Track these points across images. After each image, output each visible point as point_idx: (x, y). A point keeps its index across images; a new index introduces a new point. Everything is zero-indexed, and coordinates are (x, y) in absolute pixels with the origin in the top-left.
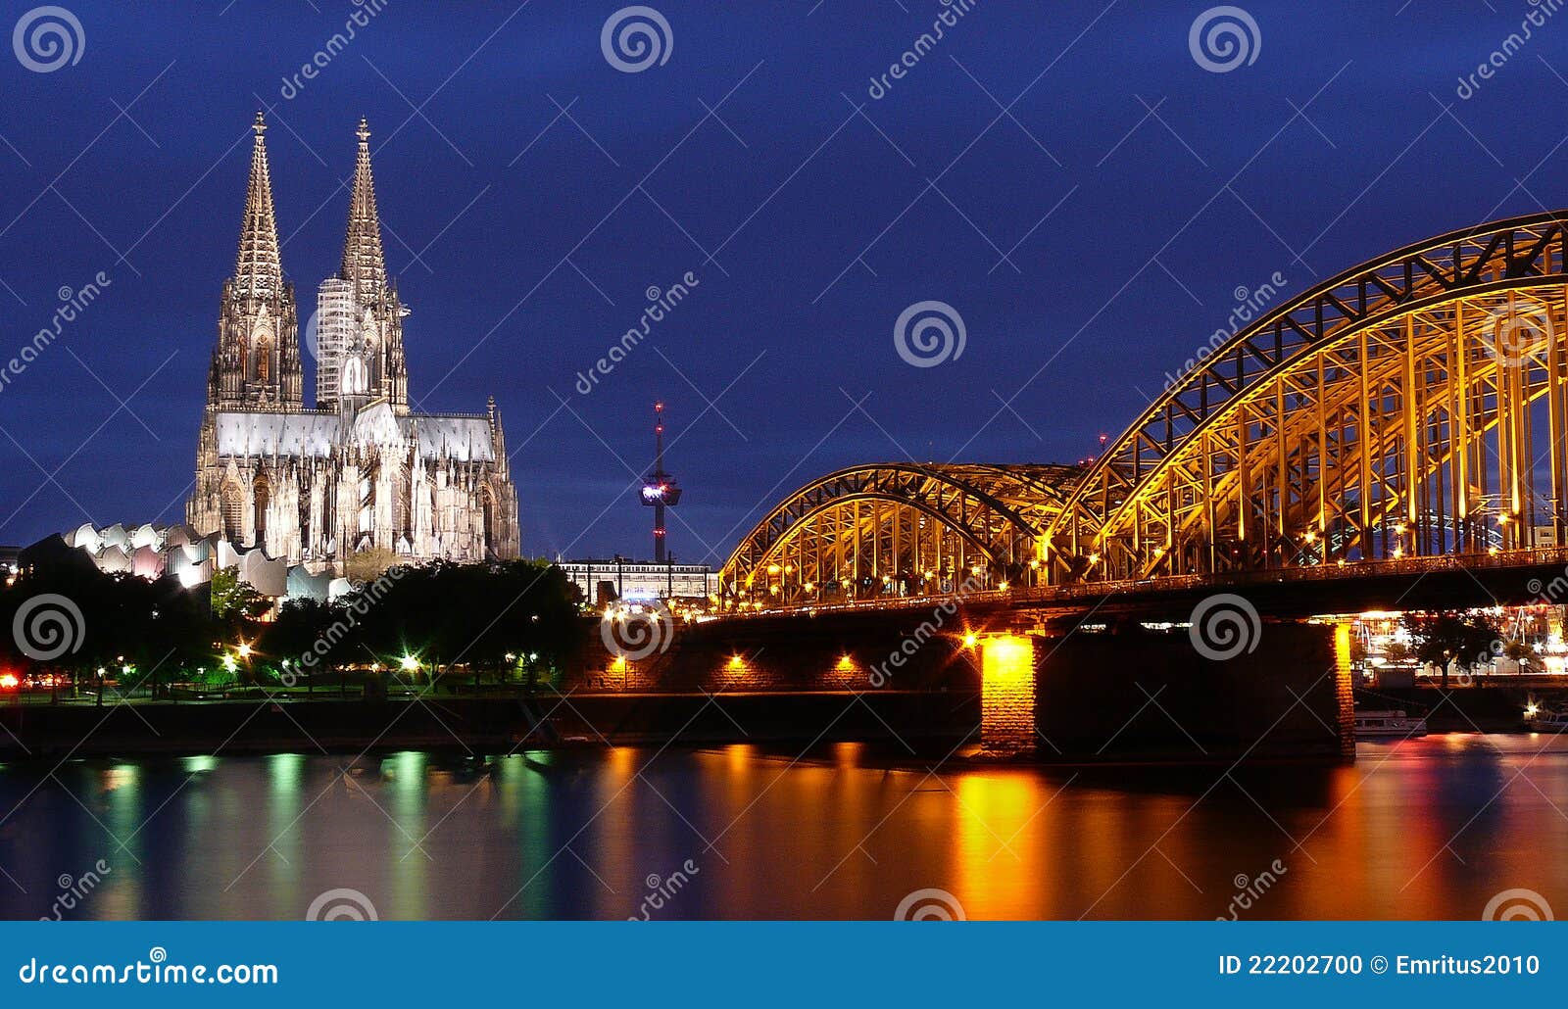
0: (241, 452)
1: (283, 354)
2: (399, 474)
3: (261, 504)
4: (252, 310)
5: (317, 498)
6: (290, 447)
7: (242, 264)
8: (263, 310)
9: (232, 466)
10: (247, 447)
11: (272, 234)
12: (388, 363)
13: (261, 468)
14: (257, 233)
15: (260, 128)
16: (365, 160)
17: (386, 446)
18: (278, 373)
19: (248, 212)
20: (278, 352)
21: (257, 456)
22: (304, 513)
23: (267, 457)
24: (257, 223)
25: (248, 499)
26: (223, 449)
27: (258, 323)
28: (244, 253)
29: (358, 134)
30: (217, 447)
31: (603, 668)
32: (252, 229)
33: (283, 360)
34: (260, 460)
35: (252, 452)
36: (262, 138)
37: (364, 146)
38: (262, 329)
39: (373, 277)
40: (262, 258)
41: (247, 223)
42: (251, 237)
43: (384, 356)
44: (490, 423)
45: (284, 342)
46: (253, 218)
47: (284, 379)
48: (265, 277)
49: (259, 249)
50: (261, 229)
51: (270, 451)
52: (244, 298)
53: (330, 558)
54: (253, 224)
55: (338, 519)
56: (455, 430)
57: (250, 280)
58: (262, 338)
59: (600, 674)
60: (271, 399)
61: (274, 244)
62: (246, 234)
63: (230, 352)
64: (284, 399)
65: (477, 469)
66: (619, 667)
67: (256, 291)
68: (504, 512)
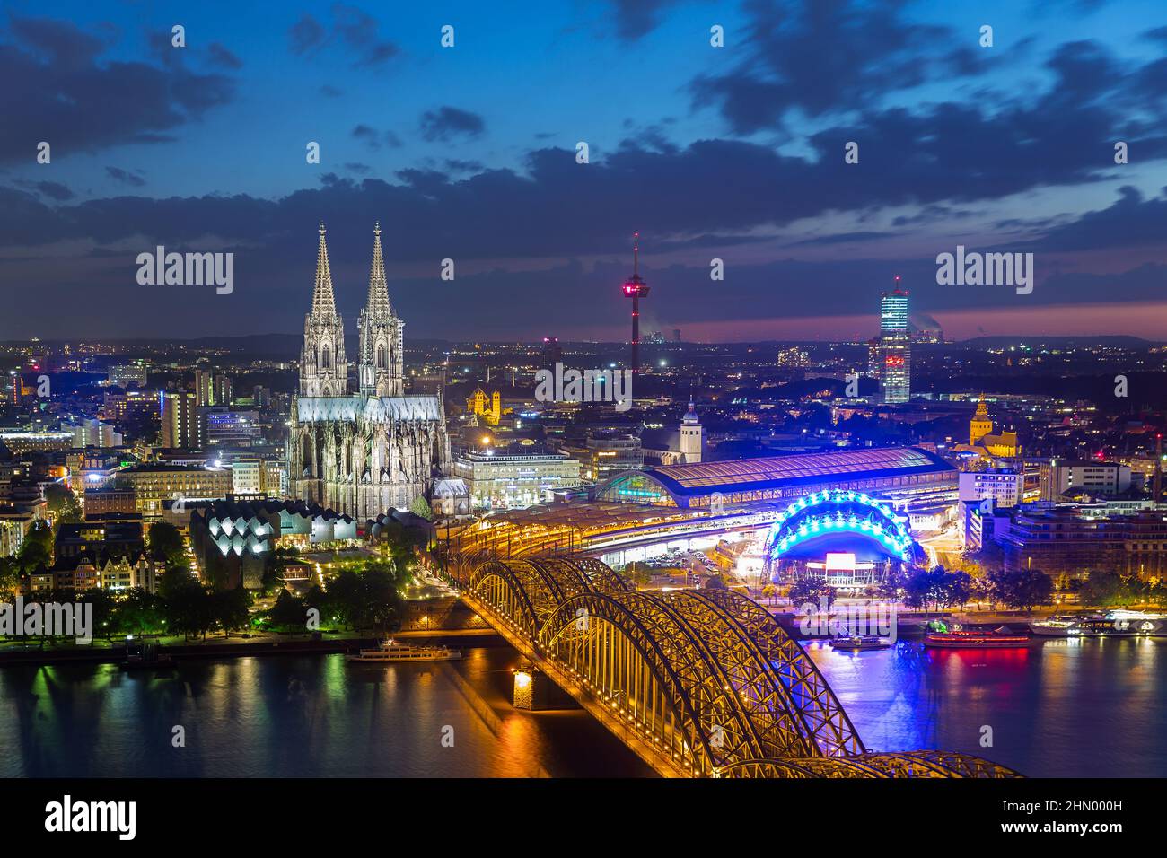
0: (310, 419)
1: (337, 352)
3: (320, 448)
4: (320, 331)
5: (344, 451)
6: (335, 416)
7: (315, 306)
8: (326, 331)
9: (306, 427)
10: (313, 417)
11: (330, 289)
12: (392, 356)
13: (319, 427)
14: (322, 289)
15: (322, 232)
16: (378, 244)
18: (334, 363)
19: (317, 278)
20: (334, 353)
21: (319, 422)
22: (338, 457)
23: (323, 421)
24: (322, 283)
25: (315, 445)
26: (301, 419)
27: (323, 338)
28: (315, 299)
29: (374, 231)
30: (297, 417)
32: (319, 287)
33: (336, 356)
34: (320, 424)
35: (316, 419)
36: (324, 237)
37: (378, 238)
38: (326, 340)
39: (384, 310)
40: (325, 302)
41: (317, 283)
42: (319, 292)
43: (389, 353)
44: (438, 399)
45: (337, 346)
46: (320, 280)
47: (337, 367)
48: (327, 312)
49: (324, 298)
50: (324, 287)
51: (325, 418)
52: (316, 324)
53: (350, 483)
54: (320, 284)
55: (354, 464)
56: (420, 404)
57: (319, 316)
58: (326, 345)
59: (417, 623)
60: (331, 378)
61: (331, 294)
62: (317, 289)
63: (310, 354)
64: (337, 378)
65: (430, 425)
66: (425, 619)
67: (322, 321)
68: (444, 449)
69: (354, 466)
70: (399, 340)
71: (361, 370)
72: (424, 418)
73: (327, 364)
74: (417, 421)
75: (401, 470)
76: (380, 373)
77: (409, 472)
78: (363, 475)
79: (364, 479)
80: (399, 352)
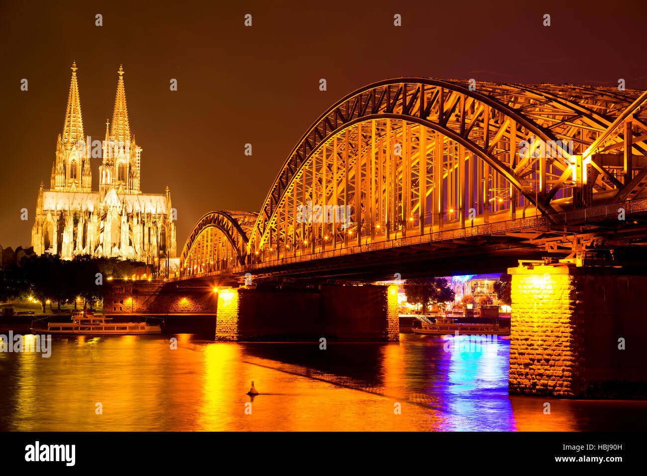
0: (53, 208)
1: (83, 166)
2: (117, 219)
3: (60, 231)
4: (69, 148)
6: (76, 206)
7: (66, 128)
8: (74, 149)
9: (49, 215)
10: (56, 207)
11: (80, 116)
12: (130, 172)
13: (62, 215)
14: (72, 115)
15: (74, 69)
16: (121, 83)
17: (112, 207)
18: (81, 175)
19: (69, 105)
20: (81, 166)
21: (61, 211)
22: (75, 234)
23: (65, 211)
24: (72, 110)
25: (55, 229)
26: (45, 208)
27: (72, 154)
28: (66, 123)
29: (118, 72)
30: (42, 206)
31: (122, 302)
32: (70, 113)
33: (82, 170)
34: (62, 213)
35: (59, 209)
36: (75, 73)
37: (121, 78)
38: (74, 156)
39: (124, 135)
40: (74, 126)
41: (68, 110)
42: (69, 117)
43: (128, 169)
44: (167, 198)
45: (83, 162)
46: (71, 108)
47: (83, 178)
48: (75, 134)
49: (73, 122)
50: (74, 113)
51: (67, 209)
52: (66, 142)
54: (70, 111)
56: (151, 201)
57: (69, 135)
58: (74, 160)
59: (120, 304)
60: (77, 187)
61: (80, 120)
62: (68, 115)
63: (59, 166)
64: (82, 187)
65: (159, 218)
66: (129, 301)
67: (71, 140)
68: (170, 236)
69: (88, 240)
70: (137, 159)
71: (100, 171)
72: (153, 212)
73: (73, 176)
74: (148, 214)
75: (131, 244)
76: (119, 185)
77: (138, 247)
78: (96, 247)
79: (97, 251)
80: (137, 170)
